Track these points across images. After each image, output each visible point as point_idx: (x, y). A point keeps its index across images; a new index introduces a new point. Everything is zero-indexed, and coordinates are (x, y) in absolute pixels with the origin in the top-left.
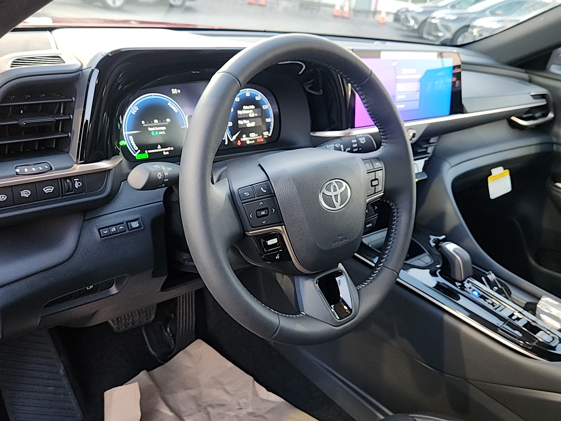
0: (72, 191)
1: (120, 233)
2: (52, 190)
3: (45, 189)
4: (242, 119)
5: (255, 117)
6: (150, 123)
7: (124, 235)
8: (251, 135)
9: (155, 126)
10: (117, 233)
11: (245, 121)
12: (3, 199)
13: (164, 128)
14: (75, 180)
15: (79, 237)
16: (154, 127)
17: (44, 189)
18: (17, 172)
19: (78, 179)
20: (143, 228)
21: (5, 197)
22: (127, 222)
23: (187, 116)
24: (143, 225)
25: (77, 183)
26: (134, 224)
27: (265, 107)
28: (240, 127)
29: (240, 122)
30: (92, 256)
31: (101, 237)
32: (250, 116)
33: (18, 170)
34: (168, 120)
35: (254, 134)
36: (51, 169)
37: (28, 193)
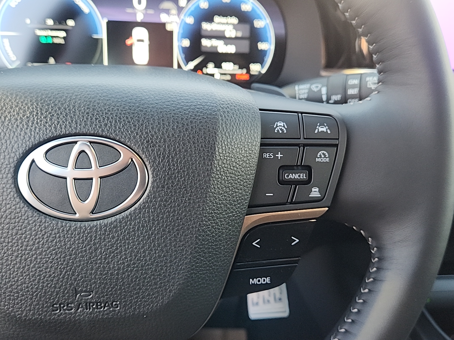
4: (210, 37)
5: (236, 38)
8: (224, 65)
11: (214, 42)
23: (106, 21)
27: (258, 24)
28: (203, 49)
29: (205, 43)
32: (227, 35)
35: (232, 64)
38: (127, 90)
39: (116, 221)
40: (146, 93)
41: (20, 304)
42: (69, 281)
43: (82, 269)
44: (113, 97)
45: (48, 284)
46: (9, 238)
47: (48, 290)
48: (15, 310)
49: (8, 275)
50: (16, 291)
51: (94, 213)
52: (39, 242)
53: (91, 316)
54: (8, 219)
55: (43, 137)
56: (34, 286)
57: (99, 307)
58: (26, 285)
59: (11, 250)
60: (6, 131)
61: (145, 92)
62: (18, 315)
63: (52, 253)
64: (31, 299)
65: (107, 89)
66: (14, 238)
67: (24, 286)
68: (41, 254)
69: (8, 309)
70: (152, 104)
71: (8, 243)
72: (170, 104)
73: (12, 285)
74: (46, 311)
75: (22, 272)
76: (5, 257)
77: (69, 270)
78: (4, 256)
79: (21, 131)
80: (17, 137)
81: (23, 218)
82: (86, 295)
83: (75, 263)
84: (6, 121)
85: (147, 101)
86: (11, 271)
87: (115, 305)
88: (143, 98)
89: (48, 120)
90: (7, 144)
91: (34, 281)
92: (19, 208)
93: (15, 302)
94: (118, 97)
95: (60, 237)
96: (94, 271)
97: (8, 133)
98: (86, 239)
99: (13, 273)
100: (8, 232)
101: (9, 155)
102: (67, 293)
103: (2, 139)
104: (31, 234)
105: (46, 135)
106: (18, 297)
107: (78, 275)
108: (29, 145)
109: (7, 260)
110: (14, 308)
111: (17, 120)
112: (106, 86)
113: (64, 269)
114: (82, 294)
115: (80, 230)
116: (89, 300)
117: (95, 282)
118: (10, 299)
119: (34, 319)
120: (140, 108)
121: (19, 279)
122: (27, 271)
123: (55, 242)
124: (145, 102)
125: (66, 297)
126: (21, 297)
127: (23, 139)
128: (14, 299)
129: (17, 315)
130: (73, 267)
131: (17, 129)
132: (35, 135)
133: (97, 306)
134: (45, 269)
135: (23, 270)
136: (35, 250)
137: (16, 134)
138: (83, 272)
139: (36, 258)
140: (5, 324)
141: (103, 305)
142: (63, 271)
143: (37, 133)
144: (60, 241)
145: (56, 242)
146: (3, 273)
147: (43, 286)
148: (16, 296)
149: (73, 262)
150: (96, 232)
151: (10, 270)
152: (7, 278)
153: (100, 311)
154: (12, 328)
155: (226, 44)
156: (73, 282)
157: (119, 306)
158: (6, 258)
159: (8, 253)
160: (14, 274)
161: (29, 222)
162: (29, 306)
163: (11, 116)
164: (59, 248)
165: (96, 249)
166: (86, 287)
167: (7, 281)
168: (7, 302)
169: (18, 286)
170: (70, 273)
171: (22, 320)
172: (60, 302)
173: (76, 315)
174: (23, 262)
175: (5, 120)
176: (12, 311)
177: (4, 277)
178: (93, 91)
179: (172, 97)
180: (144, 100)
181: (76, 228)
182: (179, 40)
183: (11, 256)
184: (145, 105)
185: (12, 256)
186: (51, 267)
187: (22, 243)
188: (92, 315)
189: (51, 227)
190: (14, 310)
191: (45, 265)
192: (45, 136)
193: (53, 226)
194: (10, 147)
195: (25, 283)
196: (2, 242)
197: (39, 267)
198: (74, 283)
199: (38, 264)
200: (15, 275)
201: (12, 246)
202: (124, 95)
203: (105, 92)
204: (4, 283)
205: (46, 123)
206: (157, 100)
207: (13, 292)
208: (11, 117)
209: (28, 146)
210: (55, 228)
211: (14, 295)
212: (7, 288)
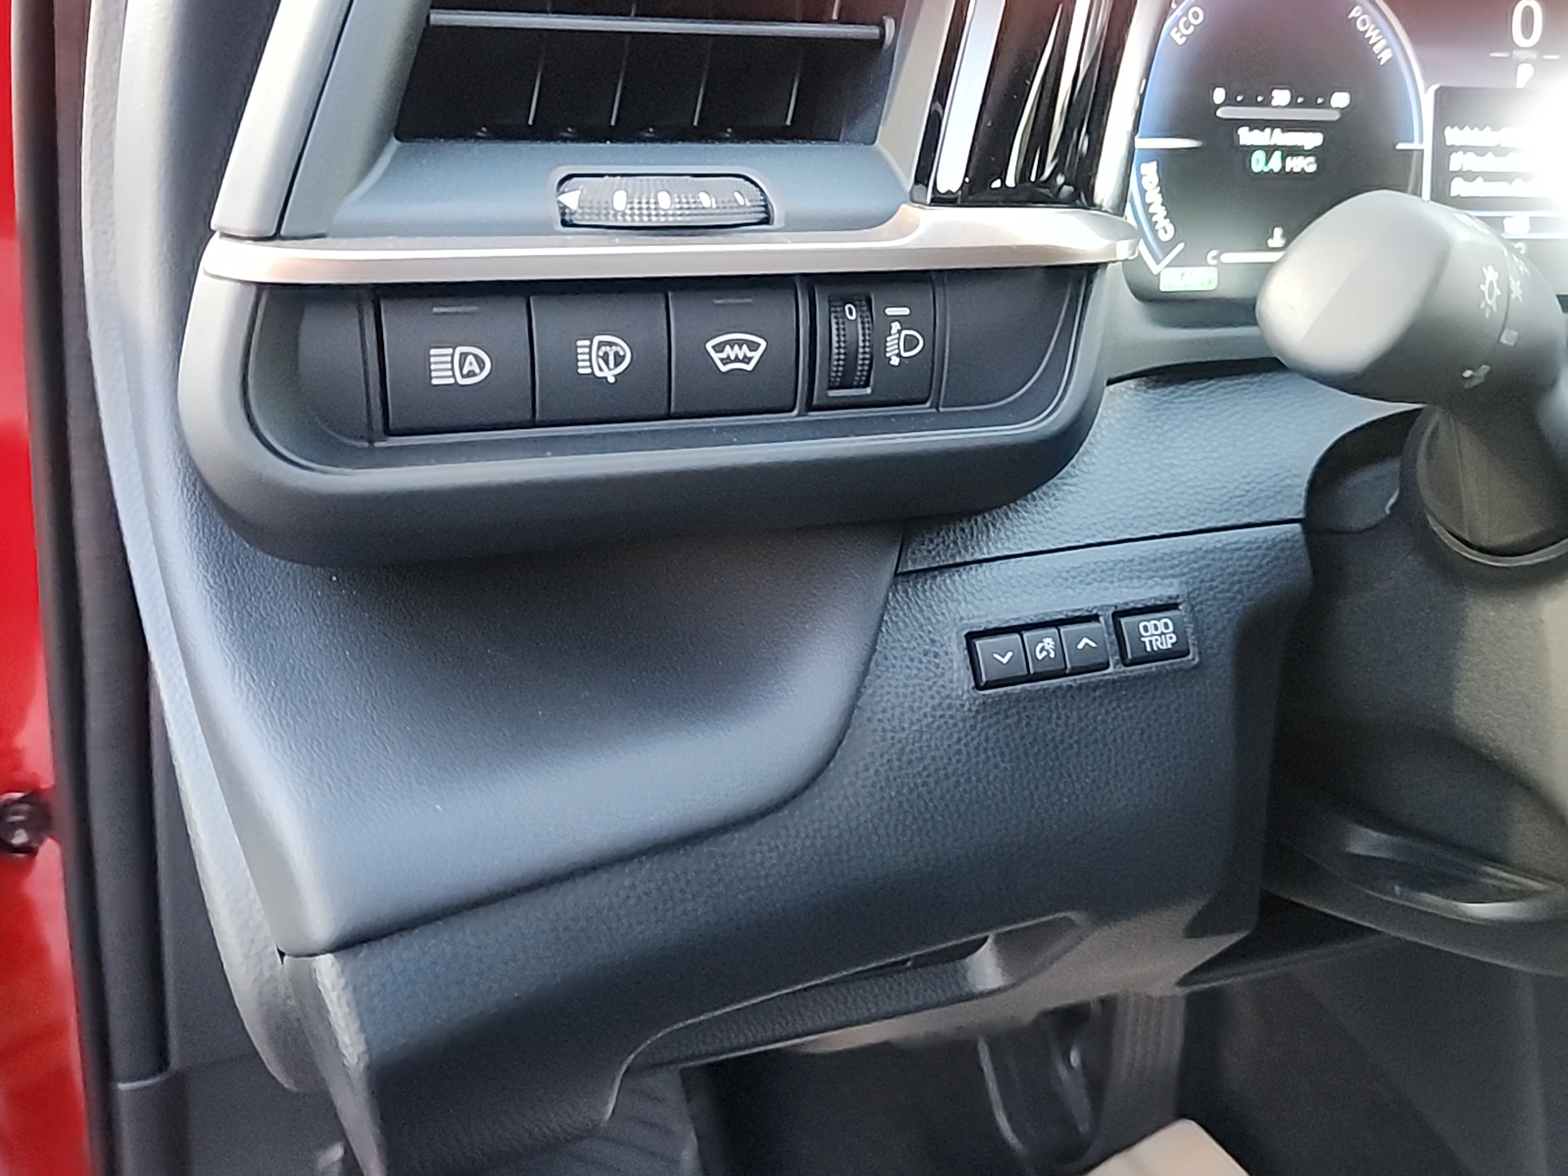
0: (866, 385)
1: (1075, 672)
2: (756, 355)
3: (719, 348)
6: (1250, 102)
7: (1097, 686)
9: (1272, 124)
10: (1061, 674)
12: (471, 374)
13: (1313, 140)
14: (890, 311)
15: (866, 672)
16: (1268, 130)
17: (709, 346)
18: (563, 209)
19: (906, 311)
20: (1193, 658)
21: (481, 363)
22: (1118, 614)
23: (1433, 87)
24: (1200, 643)
25: (899, 332)
26: (1151, 630)
30: (923, 790)
31: (978, 687)
33: (571, 199)
34: (1341, 100)
36: (767, 221)
37: (619, 359)
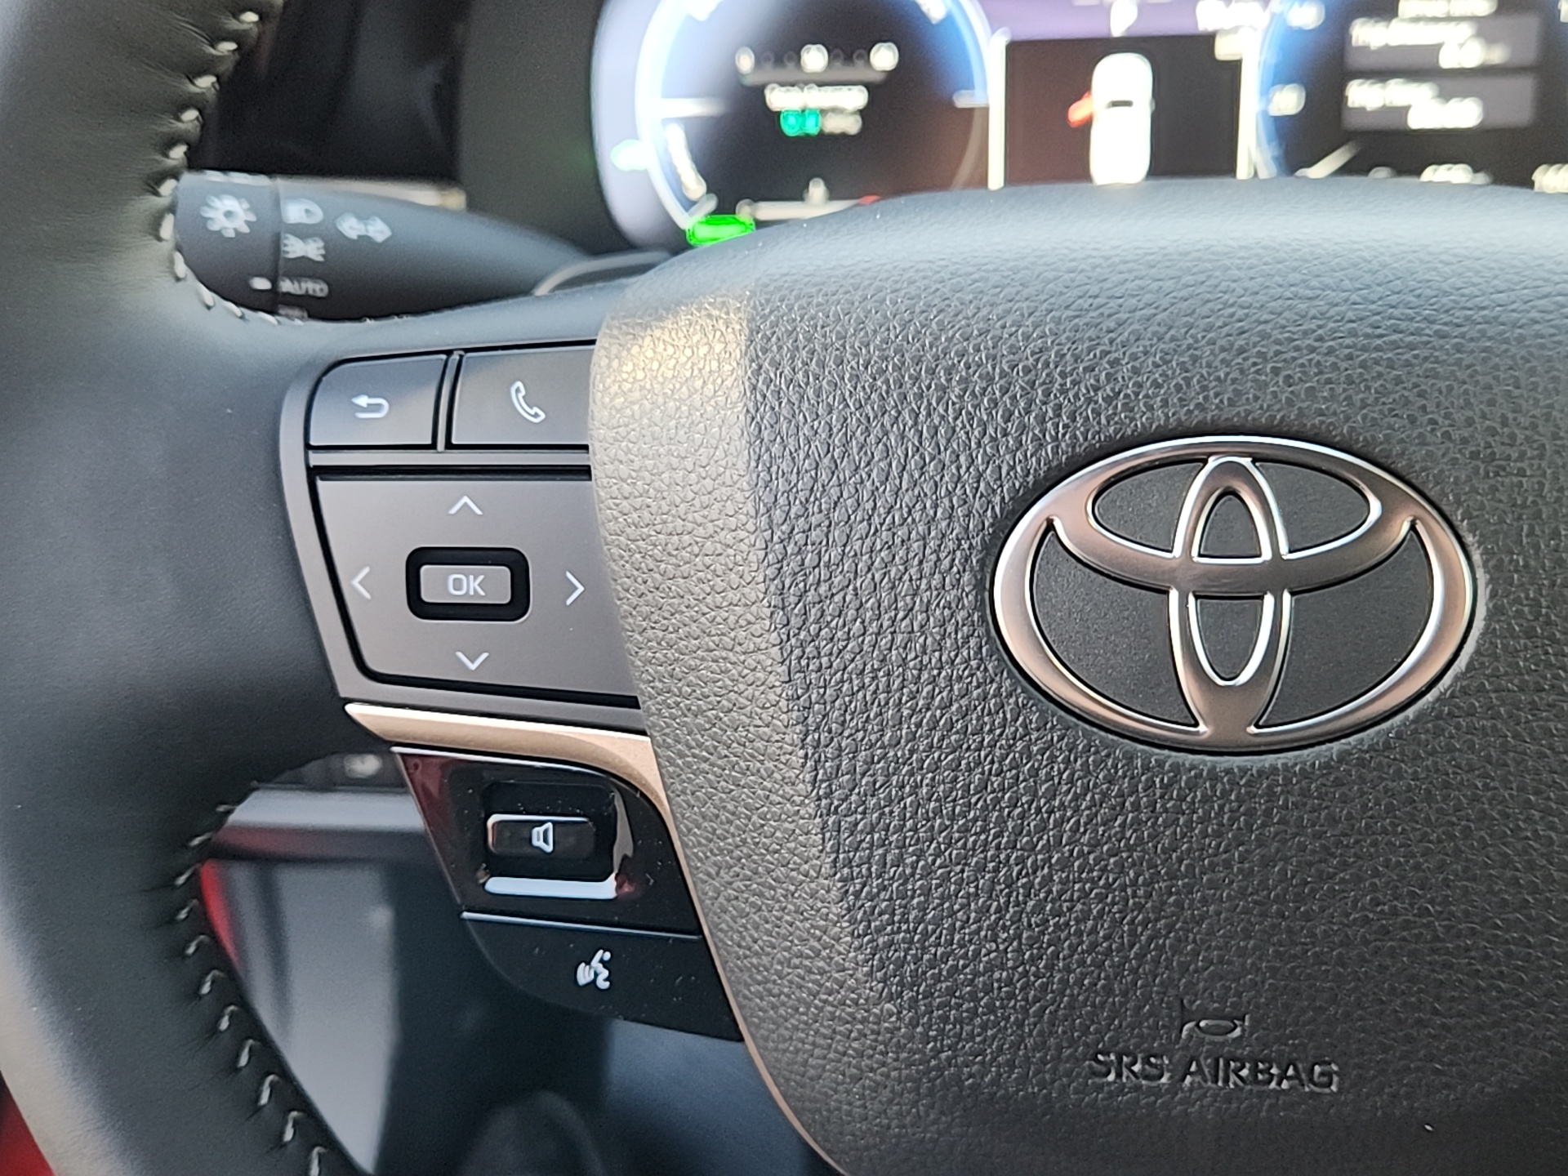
4: (1380, 74)
5: (1485, 71)
11: (1397, 93)
28: (1352, 122)
29: (1362, 96)
32: (1448, 60)
38: (1376, 257)
39: (1343, 757)
40: (1454, 267)
41: (978, 1039)
42: (1160, 970)
43: (1211, 932)
44: (1326, 287)
45: (1084, 976)
46: (954, 800)
47: (1081, 998)
48: (960, 1060)
49: (944, 932)
50: (969, 992)
51: (1261, 723)
52: (1059, 824)
53: (1226, 1109)
54: (957, 732)
55: (1086, 439)
56: (1032, 978)
57: (1260, 1077)
58: (1005, 974)
59: (960, 844)
60: (956, 419)
61: (1448, 264)
62: (971, 1076)
63: (1106, 866)
64: (1020, 1024)
65: (1296, 256)
66: (973, 800)
67: (997, 975)
68: (1065, 864)
69: (937, 1052)
70: (1484, 308)
71: (953, 818)
72: (1552, 307)
73: (955, 970)
74: (1068, 1074)
75: (991, 928)
76: (939, 868)
77: (1164, 932)
78: (934, 862)
79: (1007, 421)
80: (994, 439)
81: (1009, 731)
82: (1218, 1026)
83: (1186, 906)
84: (954, 383)
85: (1463, 295)
86: (957, 920)
87: (1322, 1074)
88: (1445, 287)
89: (1103, 376)
90: (958, 468)
91: (1033, 960)
92: (994, 696)
93: (962, 1028)
94: (1347, 284)
95: (1136, 807)
96: (1252, 942)
97: (964, 427)
98: (1232, 820)
99: (962, 928)
100: (955, 780)
101: (966, 506)
102: (1151, 1014)
103: (942, 449)
104: (1036, 791)
105: (1099, 433)
106: (974, 1013)
107: (1196, 953)
108: (1035, 470)
109: (946, 878)
110: (956, 1050)
111: (990, 379)
112: (1288, 245)
113: (1145, 927)
114: (1202, 1024)
115: (1213, 787)
116: (1226, 1049)
117: (1254, 983)
118: (945, 1019)
119: (1023, 1096)
120: (1437, 327)
121: (984, 951)
122: (1012, 924)
123: (1120, 826)
124: (1454, 301)
125: (1145, 1030)
126: (984, 1014)
127: (1017, 449)
128: (959, 1021)
129: (963, 1077)
130: (1178, 920)
131: (994, 412)
132: (1057, 433)
133: (1255, 1071)
134: (1078, 921)
135: (1000, 919)
136: (1048, 848)
137: (991, 430)
138: (1213, 944)
139: (1048, 880)
140: (917, 1102)
141: (1274, 1071)
142: (1142, 934)
143: (1066, 426)
144: (1137, 822)
145: (1123, 825)
146: (929, 923)
147: (1064, 982)
148: (967, 1011)
149: (1179, 904)
150: (1271, 795)
151: (952, 914)
152: (939, 945)
153: (1264, 1092)
154: (936, 1122)
155: (1445, 96)
156: (1176, 976)
157: (1335, 1079)
158: (940, 872)
159: (950, 854)
160: (967, 931)
161: (1028, 747)
162: (1008, 1049)
163: (968, 367)
164: (1130, 849)
165: (1266, 863)
166: (1222, 999)
167: (939, 953)
168: (934, 1027)
169: (976, 974)
170: (1167, 942)
171: (981, 1097)
172: (1121, 1045)
173: (1173, 1098)
174: (1001, 891)
175: (949, 381)
176: (949, 1059)
177: (933, 939)
178: (1250, 268)
179: (1556, 278)
180: (1451, 294)
181: (1196, 776)
182: (1265, 93)
183: (958, 868)
184: (1457, 314)
185: (965, 864)
186: (1101, 913)
187: (1001, 822)
188: (1234, 1105)
189: (1109, 771)
190: (955, 1057)
191: (1079, 907)
192: (1094, 438)
193: (1115, 767)
194: (969, 478)
195: (1002, 967)
196: (931, 815)
197: (1054, 913)
198: (1180, 980)
199: (1053, 901)
200: (969, 934)
201: (965, 830)
202: (1368, 279)
203: (1295, 270)
204: (928, 961)
205: (1096, 389)
206: (1501, 292)
207: (957, 994)
208: (971, 371)
209: (1032, 471)
210: (1120, 773)
211: (961, 1005)
212: (938, 979)
